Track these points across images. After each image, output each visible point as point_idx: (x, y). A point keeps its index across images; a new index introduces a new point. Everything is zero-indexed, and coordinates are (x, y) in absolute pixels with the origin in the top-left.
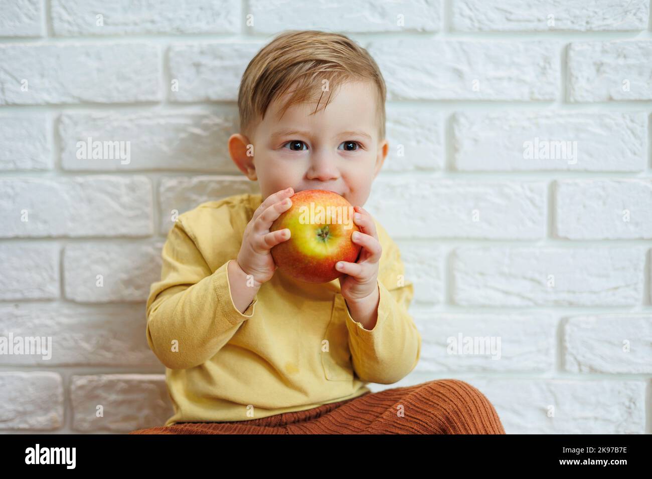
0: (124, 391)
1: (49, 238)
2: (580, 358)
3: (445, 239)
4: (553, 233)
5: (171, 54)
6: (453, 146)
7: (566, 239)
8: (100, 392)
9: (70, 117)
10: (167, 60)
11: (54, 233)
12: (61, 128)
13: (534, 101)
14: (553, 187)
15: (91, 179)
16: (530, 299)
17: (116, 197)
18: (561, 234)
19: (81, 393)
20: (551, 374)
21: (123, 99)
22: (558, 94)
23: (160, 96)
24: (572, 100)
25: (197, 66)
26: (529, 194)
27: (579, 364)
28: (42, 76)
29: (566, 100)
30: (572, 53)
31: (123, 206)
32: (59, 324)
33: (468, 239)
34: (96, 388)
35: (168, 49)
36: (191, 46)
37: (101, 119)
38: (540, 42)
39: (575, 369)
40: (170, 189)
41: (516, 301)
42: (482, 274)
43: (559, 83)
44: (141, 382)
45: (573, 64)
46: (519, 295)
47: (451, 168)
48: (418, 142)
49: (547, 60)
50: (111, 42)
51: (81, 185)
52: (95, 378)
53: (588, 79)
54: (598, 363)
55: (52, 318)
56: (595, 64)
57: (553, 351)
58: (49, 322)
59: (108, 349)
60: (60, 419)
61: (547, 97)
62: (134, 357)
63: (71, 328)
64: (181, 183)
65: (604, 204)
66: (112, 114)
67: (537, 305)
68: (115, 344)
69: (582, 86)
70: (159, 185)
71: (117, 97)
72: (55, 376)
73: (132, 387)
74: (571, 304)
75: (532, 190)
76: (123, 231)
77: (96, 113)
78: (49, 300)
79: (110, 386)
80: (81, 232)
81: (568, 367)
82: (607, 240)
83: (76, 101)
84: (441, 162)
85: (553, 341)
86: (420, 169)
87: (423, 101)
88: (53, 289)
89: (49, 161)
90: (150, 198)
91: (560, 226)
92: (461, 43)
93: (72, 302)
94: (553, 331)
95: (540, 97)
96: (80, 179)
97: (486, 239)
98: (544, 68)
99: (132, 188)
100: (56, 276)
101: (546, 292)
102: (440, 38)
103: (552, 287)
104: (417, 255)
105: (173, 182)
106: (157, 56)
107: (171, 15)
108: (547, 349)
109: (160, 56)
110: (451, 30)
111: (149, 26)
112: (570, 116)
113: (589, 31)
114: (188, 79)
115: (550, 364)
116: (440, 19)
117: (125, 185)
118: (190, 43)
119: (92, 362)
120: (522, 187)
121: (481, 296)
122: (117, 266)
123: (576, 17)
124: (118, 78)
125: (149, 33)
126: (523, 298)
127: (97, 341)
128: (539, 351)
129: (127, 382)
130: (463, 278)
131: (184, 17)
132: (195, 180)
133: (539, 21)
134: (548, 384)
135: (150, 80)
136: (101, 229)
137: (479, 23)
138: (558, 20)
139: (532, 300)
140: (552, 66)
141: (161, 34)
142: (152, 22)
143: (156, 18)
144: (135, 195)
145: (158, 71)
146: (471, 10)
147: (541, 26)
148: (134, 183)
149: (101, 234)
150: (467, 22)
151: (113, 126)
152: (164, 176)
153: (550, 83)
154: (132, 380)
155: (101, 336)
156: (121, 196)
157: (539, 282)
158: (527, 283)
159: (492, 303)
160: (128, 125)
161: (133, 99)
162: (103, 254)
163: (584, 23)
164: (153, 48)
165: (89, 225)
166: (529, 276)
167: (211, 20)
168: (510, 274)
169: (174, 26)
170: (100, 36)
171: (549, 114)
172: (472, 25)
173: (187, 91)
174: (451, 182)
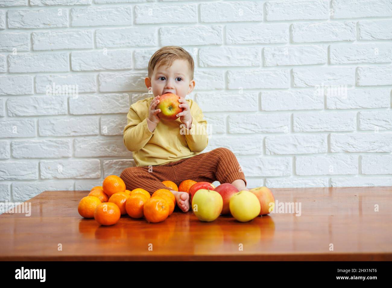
0: (121, 165)
1: (96, 115)
2: (270, 150)
3: (225, 112)
4: (261, 110)
5: (135, 53)
6: (227, 82)
7: (265, 111)
8: (113, 165)
9: (102, 74)
10: (134, 55)
11: (98, 113)
12: (99, 78)
13: (253, 66)
14: (260, 94)
15: (109, 94)
16: (253, 131)
17: (117, 100)
18: (263, 109)
19: (107, 166)
20: (262, 156)
21: (120, 68)
22: (261, 64)
23: (132, 67)
24: (265, 66)
25: (144, 57)
26: (252, 96)
27: (270, 152)
28: (93, 61)
29: (264, 66)
30: (264, 51)
31: (120, 103)
32: (99, 143)
33: (233, 112)
34: (112, 164)
35: (134, 52)
36: (142, 51)
37: (112, 75)
38: (254, 47)
39: (269, 154)
40: (136, 97)
41: (249, 132)
42: (238, 123)
43: (261, 60)
44: (127, 161)
45: (265, 54)
47: (227, 89)
48: (216, 80)
49: (257, 53)
50: (116, 50)
51: (106, 96)
52: (112, 161)
53: (270, 59)
54: (276, 151)
55: (97, 141)
56: (272, 54)
57: (262, 148)
58: (96, 142)
59: (115, 151)
60: (100, 175)
61: (257, 65)
62: (124, 153)
63: (103, 144)
64: (139, 95)
65: (277, 99)
66: (116, 73)
67: (256, 133)
68: (118, 149)
69: (268, 61)
70: (132, 96)
71: (118, 68)
72: (98, 160)
73: (123, 163)
74: (267, 133)
75: (253, 95)
76: (120, 111)
77: (111, 73)
78: (96, 135)
79: (116, 163)
80: (107, 112)
81: (267, 153)
82: (278, 111)
83: (104, 69)
84: (224, 87)
85: (262, 144)
86: (217, 89)
87: (217, 67)
88: (97, 132)
89: (95, 89)
90: (129, 100)
91: (262, 107)
92: (229, 48)
93: (104, 135)
94: (262, 141)
95: (255, 65)
96: (106, 95)
97: (239, 112)
98: (256, 56)
99: (123, 98)
100: (98, 127)
101: (259, 128)
102: (222, 46)
103: (261, 126)
104: (217, 117)
105: (136, 95)
106: (130, 54)
107: (135, 41)
108: (260, 147)
109: (132, 54)
110: (226, 44)
111: (128, 44)
112: (264, 71)
113: (270, 44)
114: (141, 61)
115: (261, 152)
116: (222, 40)
117: (121, 96)
118: (141, 50)
119: (110, 155)
120: (250, 94)
121: (238, 130)
122: (118, 123)
123: (265, 39)
124: (118, 62)
125: (128, 47)
126: (251, 130)
127: (112, 148)
128: (257, 148)
129: (122, 161)
130: (232, 125)
131: (139, 41)
132: (144, 94)
133: (254, 40)
134: (260, 158)
135: (128, 62)
136: (113, 111)
137: (235, 41)
138: (260, 40)
139: (254, 131)
140: (259, 55)
141: (132, 47)
142: (129, 43)
143: (130, 42)
144: (124, 100)
145: (131, 59)
146: (232, 37)
147: (254, 42)
148: (123, 96)
149: (113, 113)
150: (231, 41)
151: (116, 77)
152: (133, 93)
153: (258, 61)
154: (124, 161)
155: (113, 147)
156: (119, 100)
157: (256, 125)
158: (252, 126)
159: (241, 132)
160: (121, 77)
161: (123, 68)
162: (113, 119)
163: (268, 41)
164: (129, 51)
165: (109, 110)
166: (253, 123)
167: (148, 42)
168: (247, 123)
169: (136, 44)
170: (112, 48)
171: (258, 70)
172: (233, 42)
173: (140, 65)
174: (227, 93)
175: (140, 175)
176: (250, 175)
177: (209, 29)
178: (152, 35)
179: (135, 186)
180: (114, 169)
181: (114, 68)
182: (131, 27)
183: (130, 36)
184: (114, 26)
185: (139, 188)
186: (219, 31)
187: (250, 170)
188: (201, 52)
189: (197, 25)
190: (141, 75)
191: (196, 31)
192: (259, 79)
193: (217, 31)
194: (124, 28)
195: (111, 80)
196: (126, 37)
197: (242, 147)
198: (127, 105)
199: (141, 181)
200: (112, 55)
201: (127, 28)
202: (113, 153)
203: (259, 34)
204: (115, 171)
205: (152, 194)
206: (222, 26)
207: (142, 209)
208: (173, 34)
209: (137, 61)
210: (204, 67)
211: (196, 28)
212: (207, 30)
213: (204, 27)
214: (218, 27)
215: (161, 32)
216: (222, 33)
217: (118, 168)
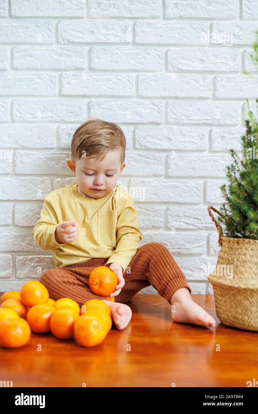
0: (38, 262)
1: (9, 201)
2: (215, 249)
3: (164, 203)
4: (205, 201)
5: (59, 130)
6: (167, 167)
7: (210, 203)
8: (27, 262)
9: (19, 153)
10: (57, 132)
11: (11, 199)
12: (15, 157)
13: (198, 150)
14: (205, 183)
15: (26, 177)
16: (196, 226)
17: (36, 185)
18: (208, 201)
19: (20, 262)
20: (205, 256)
21: (40, 147)
22: (208, 148)
23: (55, 146)
24: (212, 150)
27: (215, 252)
28: (8, 137)
29: (210, 150)
30: (212, 133)
32: (12, 235)
33: (173, 203)
34: (26, 260)
35: (58, 128)
37: (31, 154)
38: (200, 128)
40: (58, 182)
41: (191, 227)
42: (177, 216)
43: (208, 143)
45: (212, 137)
46: (192, 225)
47: (167, 176)
48: (154, 165)
49: (203, 135)
50: (36, 125)
51: (22, 180)
52: (26, 256)
56: (221, 137)
57: (205, 246)
58: (8, 234)
59: (31, 245)
60: (11, 273)
61: (203, 149)
63: (16, 237)
64: (62, 180)
66: (36, 152)
67: (200, 229)
69: (216, 145)
70: (53, 180)
71: (38, 146)
72: (9, 256)
73: (40, 260)
74: (212, 229)
75: (197, 184)
77: (29, 152)
78: (8, 225)
79: (31, 260)
80: (22, 198)
81: (211, 253)
83: (22, 147)
84: (163, 173)
85: (205, 242)
86: (155, 176)
87: (156, 150)
88: (10, 221)
89: (9, 170)
90: (49, 185)
91: (208, 198)
92: (170, 128)
93: (17, 226)
94: (205, 239)
95: (200, 149)
96: (22, 178)
97: (180, 203)
98: (202, 138)
99: (42, 182)
100: (11, 216)
101: (203, 223)
102: (163, 126)
103: (205, 221)
104: (153, 209)
105: (59, 179)
106: (54, 130)
107: (59, 115)
108: (203, 246)
109: (55, 131)
110: (167, 123)
111: (51, 119)
112: (212, 156)
113: (219, 125)
114: (66, 139)
115: (204, 251)
116: (163, 119)
117: (40, 180)
118: (67, 126)
119: (24, 250)
120: (194, 183)
121: (178, 225)
122: (35, 212)
123: (213, 119)
124: (38, 138)
125: (51, 122)
126: (194, 225)
127: (27, 242)
128: (200, 246)
129: (39, 258)
130: (171, 218)
131: (65, 115)
132: (68, 179)
133: (200, 120)
134: (203, 259)
135: (51, 140)
136: (30, 197)
137: (178, 120)
138: (207, 120)
139: (198, 227)
140: (205, 137)
141: (56, 122)
142: (52, 117)
143: (54, 116)
144: (44, 184)
145: (54, 136)
146: (175, 115)
147: (201, 122)
148: (43, 179)
149: (30, 199)
150: (173, 120)
151: (36, 157)
152: (55, 177)
153: (204, 144)
154: (41, 257)
155: (29, 240)
156: (38, 185)
157: (200, 220)
158: (196, 220)
159: (182, 228)
160: (42, 157)
161: (44, 147)
162: (30, 207)
163: (217, 121)
164: (52, 127)
165: (25, 196)
166: (196, 217)
167: (75, 117)
168: (189, 217)
169: (61, 119)
170: (32, 122)
171: (204, 155)
172: (175, 121)
173: (65, 144)
174: (166, 181)
175: (66, 280)
176: (191, 278)
177: (148, 104)
178: (81, 109)
179: (59, 295)
180: (29, 267)
181: (33, 146)
182: (55, 98)
183: (53, 108)
184: (34, 96)
185: (64, 297)
186: (160, 107)
187: (190, 273)
188: (138, 131)
189: (134, 100)
190: (66, 156)
191: (133, 106)
192: (204, 165)
193: (157, 107)
194: (47, 99)
195: (29, 160)
196: (49, 110)
197: (183, 245)
198: (47, 191)
199: (66, 289)
200: (31, 131)
201: (51, 99)
202: (28, 247)
203: (207, 113)
204: (30, 269)
205: (81, 305)
206: (164, 101)
207: (72, 328)
208: (105, 108)
209: (61, 139)
210: (141, 149)
211: (133, 102)
212: (146, 105)
213: (143, 102)
214: (159, 103)
215: (91, 105)
216: (163, 110)
217: (34, 265)
